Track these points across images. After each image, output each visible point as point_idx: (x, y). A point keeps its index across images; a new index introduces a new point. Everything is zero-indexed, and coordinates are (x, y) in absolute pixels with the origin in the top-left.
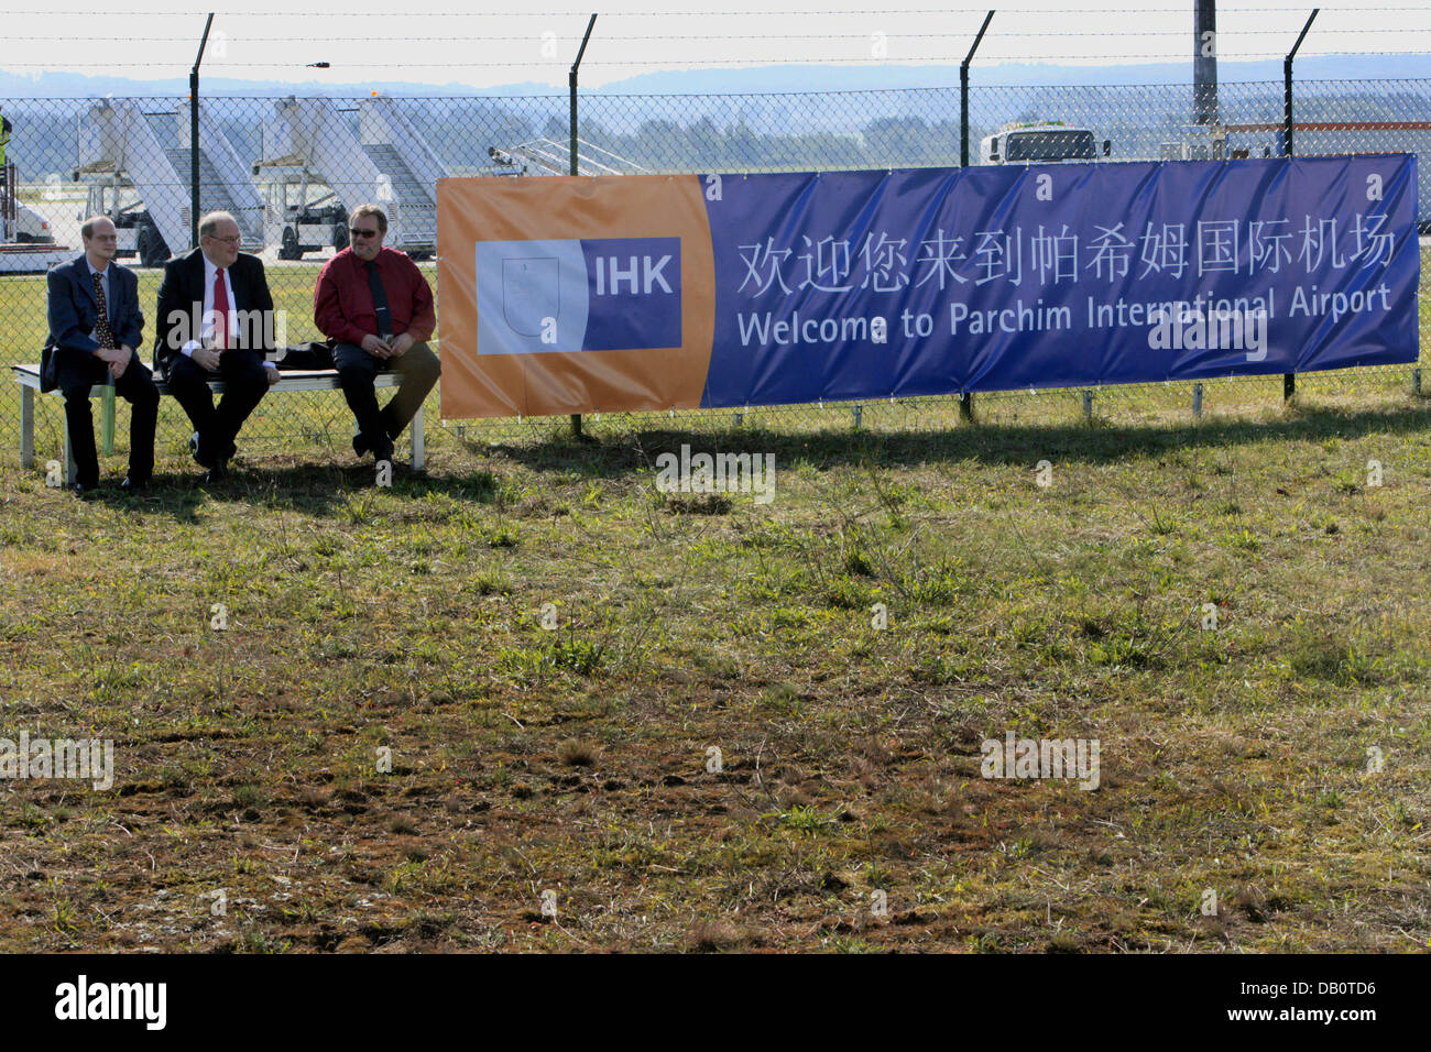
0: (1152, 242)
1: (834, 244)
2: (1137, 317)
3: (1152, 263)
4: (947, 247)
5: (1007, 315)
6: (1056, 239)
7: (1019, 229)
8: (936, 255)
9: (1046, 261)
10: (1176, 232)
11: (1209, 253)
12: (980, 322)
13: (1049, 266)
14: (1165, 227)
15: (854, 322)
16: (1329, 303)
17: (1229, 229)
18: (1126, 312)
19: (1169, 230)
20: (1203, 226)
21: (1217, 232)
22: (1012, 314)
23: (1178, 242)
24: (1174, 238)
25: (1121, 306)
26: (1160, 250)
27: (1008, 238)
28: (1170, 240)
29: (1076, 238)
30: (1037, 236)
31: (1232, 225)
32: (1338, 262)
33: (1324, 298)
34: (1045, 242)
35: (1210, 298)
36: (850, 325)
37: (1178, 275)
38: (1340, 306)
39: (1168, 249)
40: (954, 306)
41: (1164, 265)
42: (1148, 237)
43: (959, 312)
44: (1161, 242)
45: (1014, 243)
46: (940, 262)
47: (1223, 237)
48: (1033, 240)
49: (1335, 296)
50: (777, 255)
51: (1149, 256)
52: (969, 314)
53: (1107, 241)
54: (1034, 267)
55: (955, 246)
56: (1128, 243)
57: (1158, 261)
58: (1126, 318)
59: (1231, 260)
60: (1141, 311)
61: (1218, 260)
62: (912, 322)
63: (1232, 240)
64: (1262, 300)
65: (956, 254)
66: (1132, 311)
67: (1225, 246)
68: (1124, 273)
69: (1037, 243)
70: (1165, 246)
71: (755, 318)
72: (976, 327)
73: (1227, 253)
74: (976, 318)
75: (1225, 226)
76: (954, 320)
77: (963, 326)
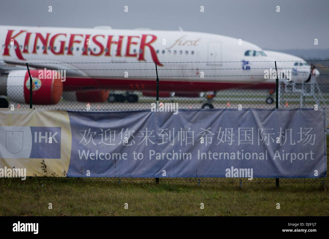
0: (221, 134)
1: (111, 131)
2: (216, 157)
3: (221, 140)
4: (149, 133)
5: (169, 155)
6: (186, 132)
7: (174, 129)
8: (145, 135)
9: (183, 138)
10: (230, 131)
11: (243, 138)
12: (160, 156)
13: (184, 140)
14: (226, 129)
15: (117, 155)
16: (289, 156)
17: (250, 130)
18: (211, 155)
19: (227, 130)
20: (240, 130)
21: (246, 131)
22: (171, 154)
23: (231, 134)
24: (229, 133)
25: (210, 153)
26: (224, 136)
27: (170, 131)
28: (228, 133)
29: (193, 132)
30: (180, 131)
31: (251, 129)
32: (293, 143)
33: (287, 155)
34: (183, 133)
35: (243, 152)
36: (115, 155)
37: (231, 144)
38: (294, 157)
39: (227, 136)
40: (150, 151)
41: (225, 141)
42: (220, 132)
43: (152, 153)
44: (224, 134)
45: (172, 133)
46: (146, 137)
47: (248, 133)
48: (179, 132)
49: (292, 154)
50: (91, 133)
51: (220, 138)
52: (156, 153)
53: (205, 133)
54: (179, 140)
55: (151, 133)
56: (212, 134)
57: (224, 139)
58: (212, 157)
59: (250, 140)
60: (217, 155)
61: (246, 140)
62: (136, 155)
63: (251, 134)
64: (263, 154)
65: (152, 135)
66: (214, 155)
67: (249, 136)
68: (210, 143)
69: (180, 133)
70: (226, 135)
71: (84, 151)
72: (158, 158)
73: (249, 138)
74: (158, 155)
75: (249, 129)
76: (151, 155)
77: (154, 157)
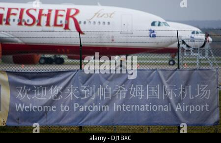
0: (133, 90)
1: (42, 88)
3: (133, 95)
4: (74, 89)
5: (90, 107)
6: (104, 88)
7: (94, 86)
8: (70, 91)
9: (102, 94)
10: (140, 87)
12: (83, 108)
14: (137, 86)
15: (47, 107)
16: (188, 108)
18: (125, 108)
20: (149, 86)
21: (153, 87)
22: (92, 107)
23: (141, 90)
25: (124, 106)
26: (135, 92)
27: (91, 88)
28: (138, 89)
29: (110, 88)
30: (99, 87)
31: (158, 86)
32: (191, 97)
34: (102, 89)
35: (151, 105)
37: (141, 98)
38: (192, 109)
39: (138, 91)
41: (136, 95)
42: (132, 88)
43: (76, 105)
44: (136, 90)
45: (93, 89)
46: (72, 93)
47: (155, 89)
49: (191, 106)
50: (26, 90)
51: (132, 93)
52: (79, 106)
53: (120, 89)
54: (98, 95)
55: (76, 89)
56: (125, 90)
57: (135, 94)
58: (125, 109)
59: (157, 95)
60: (130, 107)
61: (153, 95)
62: (63, 107)
63: (157, 90)
64: (167, 106)
65: (76, 91)
66: (127, 107)
68: (124, 97)
69: (99, 89)
71: (20, 104)
73: (156, 93)
74: (81, 107)
75: (156, 86)
76: (75, 107)
77: (78, 109)
